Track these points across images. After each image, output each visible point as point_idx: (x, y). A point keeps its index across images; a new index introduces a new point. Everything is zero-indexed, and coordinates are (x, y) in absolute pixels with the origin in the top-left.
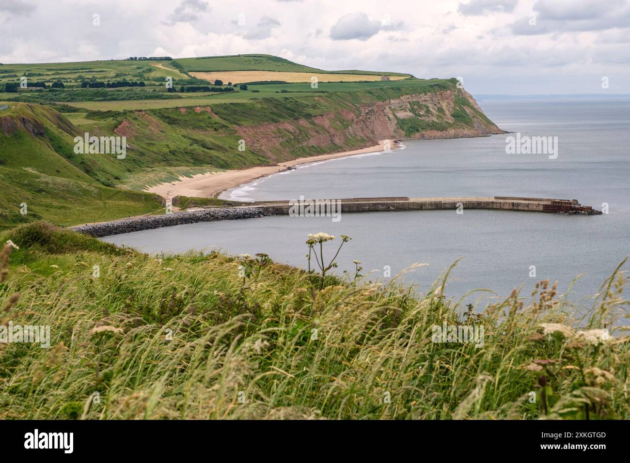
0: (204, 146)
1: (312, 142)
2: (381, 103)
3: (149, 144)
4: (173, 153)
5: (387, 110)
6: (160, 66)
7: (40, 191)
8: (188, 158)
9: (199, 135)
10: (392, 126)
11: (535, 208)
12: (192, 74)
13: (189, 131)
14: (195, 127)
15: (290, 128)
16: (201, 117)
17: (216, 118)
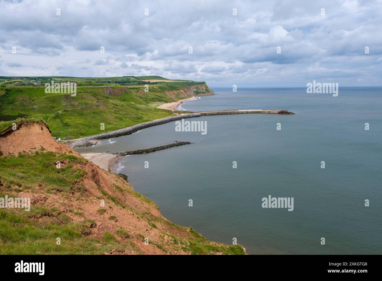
0: (159, 97)
1: (181, 96)
2: (190, 87)
3: (147, 96)
4: (153, 98)
5: (191, 89)
6: (132, 78)
7: (138, 109)
8: (157, 100)
9: (157, 94)
10: (193, 93)
11: (275, 113)
12: (141, 80)
13: (154, 93)
14: (155, 92)
15: (176, 92)
16: (156, 89)
17: (159, 90)
